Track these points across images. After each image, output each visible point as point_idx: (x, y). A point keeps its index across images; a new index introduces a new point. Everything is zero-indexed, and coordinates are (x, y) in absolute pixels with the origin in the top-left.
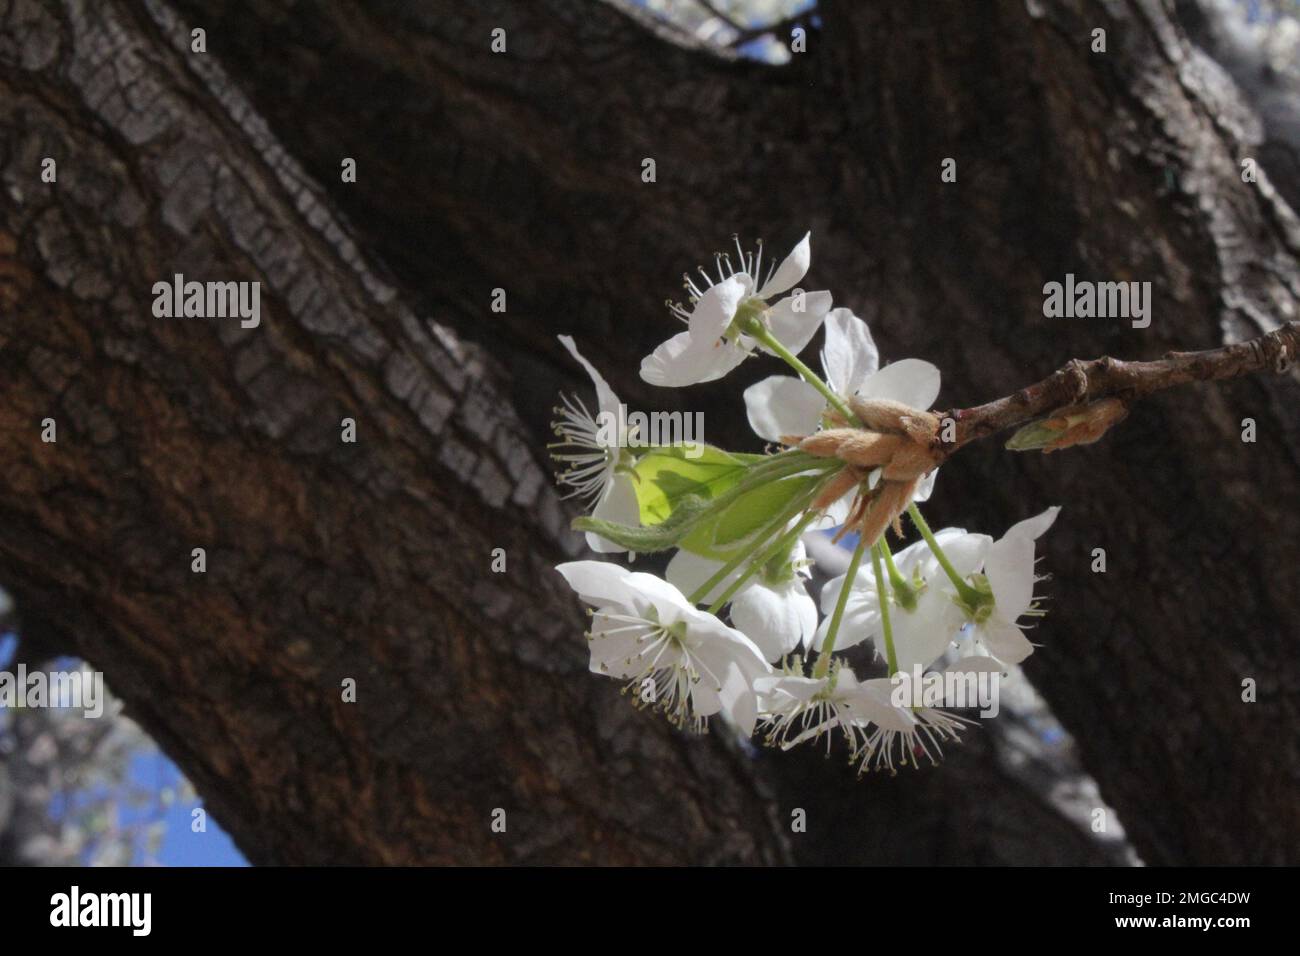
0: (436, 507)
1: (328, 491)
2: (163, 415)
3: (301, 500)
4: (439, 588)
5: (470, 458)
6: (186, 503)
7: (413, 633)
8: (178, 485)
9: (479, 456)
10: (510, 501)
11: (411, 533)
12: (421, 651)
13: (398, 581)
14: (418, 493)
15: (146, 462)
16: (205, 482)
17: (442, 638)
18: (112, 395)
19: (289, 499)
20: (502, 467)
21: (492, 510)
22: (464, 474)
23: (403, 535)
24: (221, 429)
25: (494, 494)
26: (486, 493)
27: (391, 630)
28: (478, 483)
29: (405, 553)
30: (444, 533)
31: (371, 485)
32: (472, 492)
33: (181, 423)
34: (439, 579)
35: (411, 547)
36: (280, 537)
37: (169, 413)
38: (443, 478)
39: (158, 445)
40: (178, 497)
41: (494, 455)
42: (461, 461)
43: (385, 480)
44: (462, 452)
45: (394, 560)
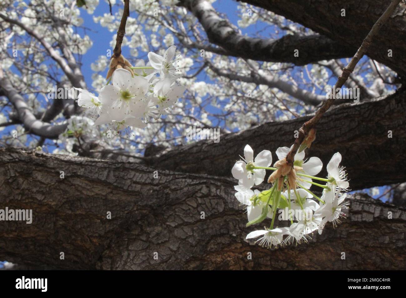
0: (359, 231)
1: (334, 244)
2: (293, 254)
3: (331, 249)
4: (372, 246)
5: (360, 216)
6: (311, 266)
7: (374, 258)
8: (307, 264)
9: (361, 214)
10: (374, 218)
11: (358, 239)
12: (378, 260)
13: (362, 250)
14: (353, 230)
15: (297, 264)
16: (311, 260)
17: (381, 254)
18: (281, 257)
19: (329, 251)
20: (369, 212)
21: (371, 223)
22: (360, 220)
23: (357, 241)
24: (305, 248)
25: (370, 219)
26: (367, 220)
27: (369, 261)
28: (364, 219)
29: (360, 244)
30: (365, 234)
31: (342, 236)
32: (365, 222)
33: (297, 252)
34: (371, 244)
35: (360, 242)
36: (333, 260)
37: (294, 252)
38: (356, 224)
39: (297, 260)
40: (308, 267)
41: (365, 211)
42: (358, 218)
43: (344, 233)
44: (356, 216)
45: (359, 247)
